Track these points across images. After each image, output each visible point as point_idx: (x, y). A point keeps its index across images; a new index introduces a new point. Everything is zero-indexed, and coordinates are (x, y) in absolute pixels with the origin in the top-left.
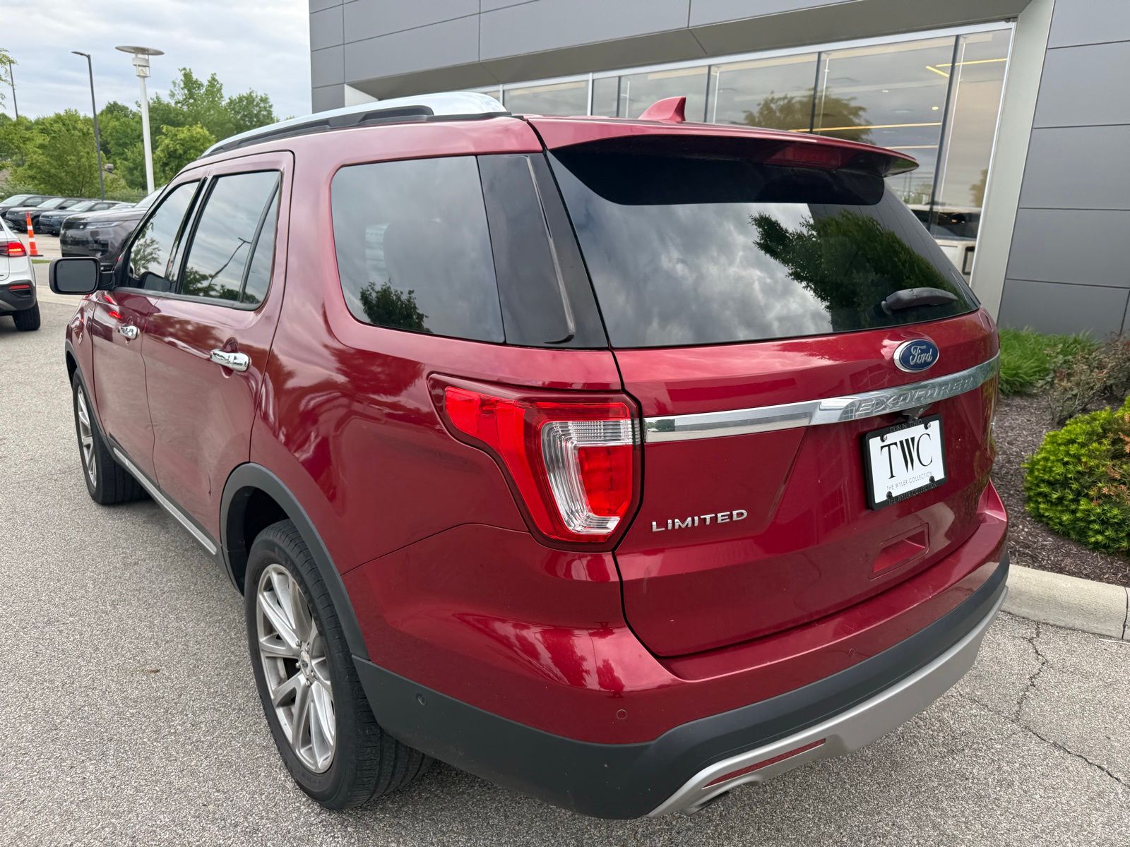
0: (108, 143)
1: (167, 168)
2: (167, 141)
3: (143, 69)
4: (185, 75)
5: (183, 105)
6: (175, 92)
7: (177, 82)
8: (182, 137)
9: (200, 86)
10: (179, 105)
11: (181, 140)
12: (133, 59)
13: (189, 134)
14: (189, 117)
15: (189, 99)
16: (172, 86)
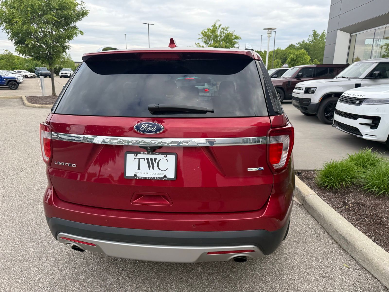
0: (287, 57)
1: (290, 64)
2: (292, 56)
3: (270, 34)
4: (314, 32)
5: (312, 42)
6: (309, 39)
7: (311, 35)
8: (297, 54)
9: (318, 35)
10: (310, 43)
11: (296, 55)
12: (267, 32)
13: (299, 52)
14: (312, 46)
15: (314, 40)
16: (309, 37)
